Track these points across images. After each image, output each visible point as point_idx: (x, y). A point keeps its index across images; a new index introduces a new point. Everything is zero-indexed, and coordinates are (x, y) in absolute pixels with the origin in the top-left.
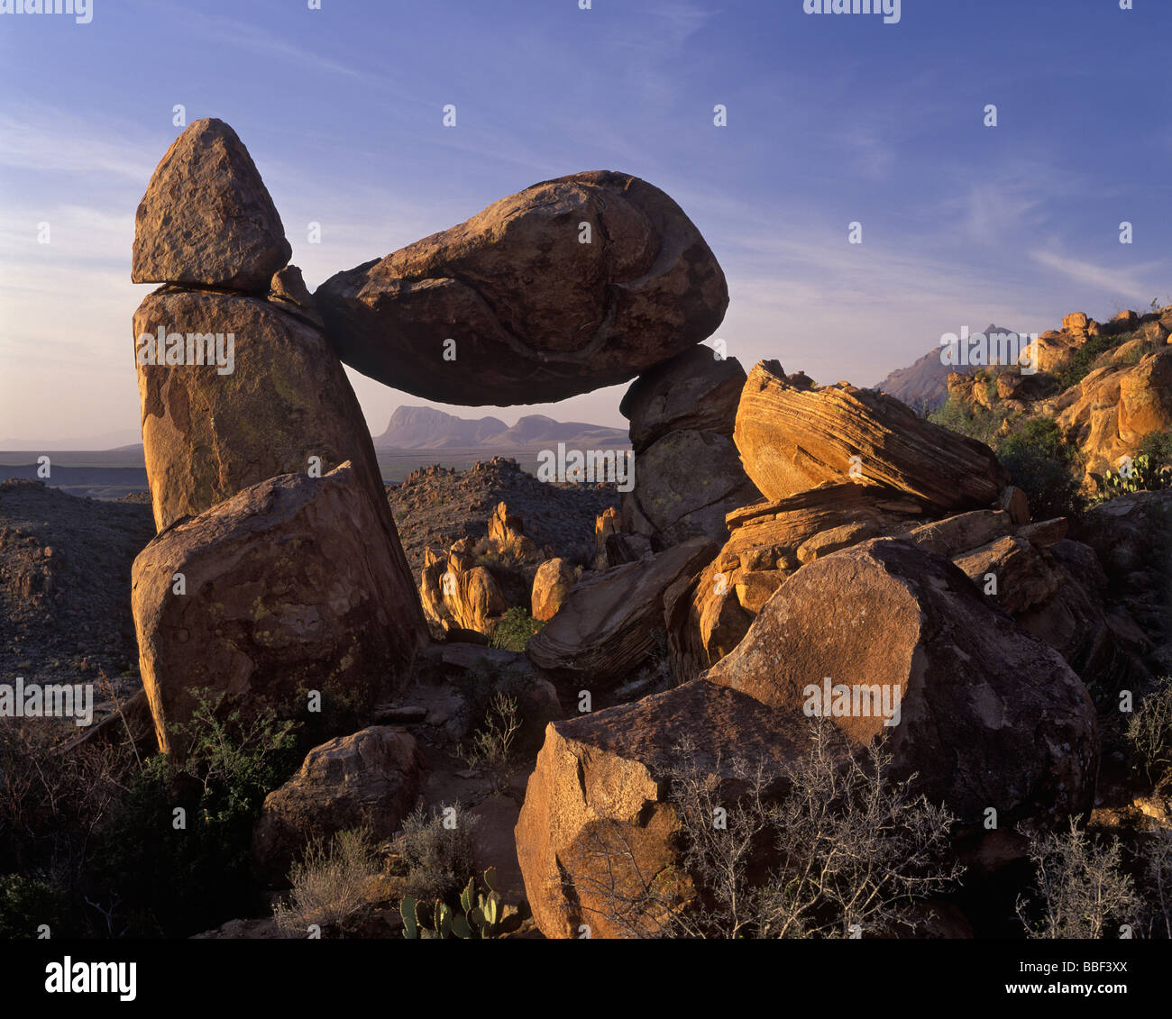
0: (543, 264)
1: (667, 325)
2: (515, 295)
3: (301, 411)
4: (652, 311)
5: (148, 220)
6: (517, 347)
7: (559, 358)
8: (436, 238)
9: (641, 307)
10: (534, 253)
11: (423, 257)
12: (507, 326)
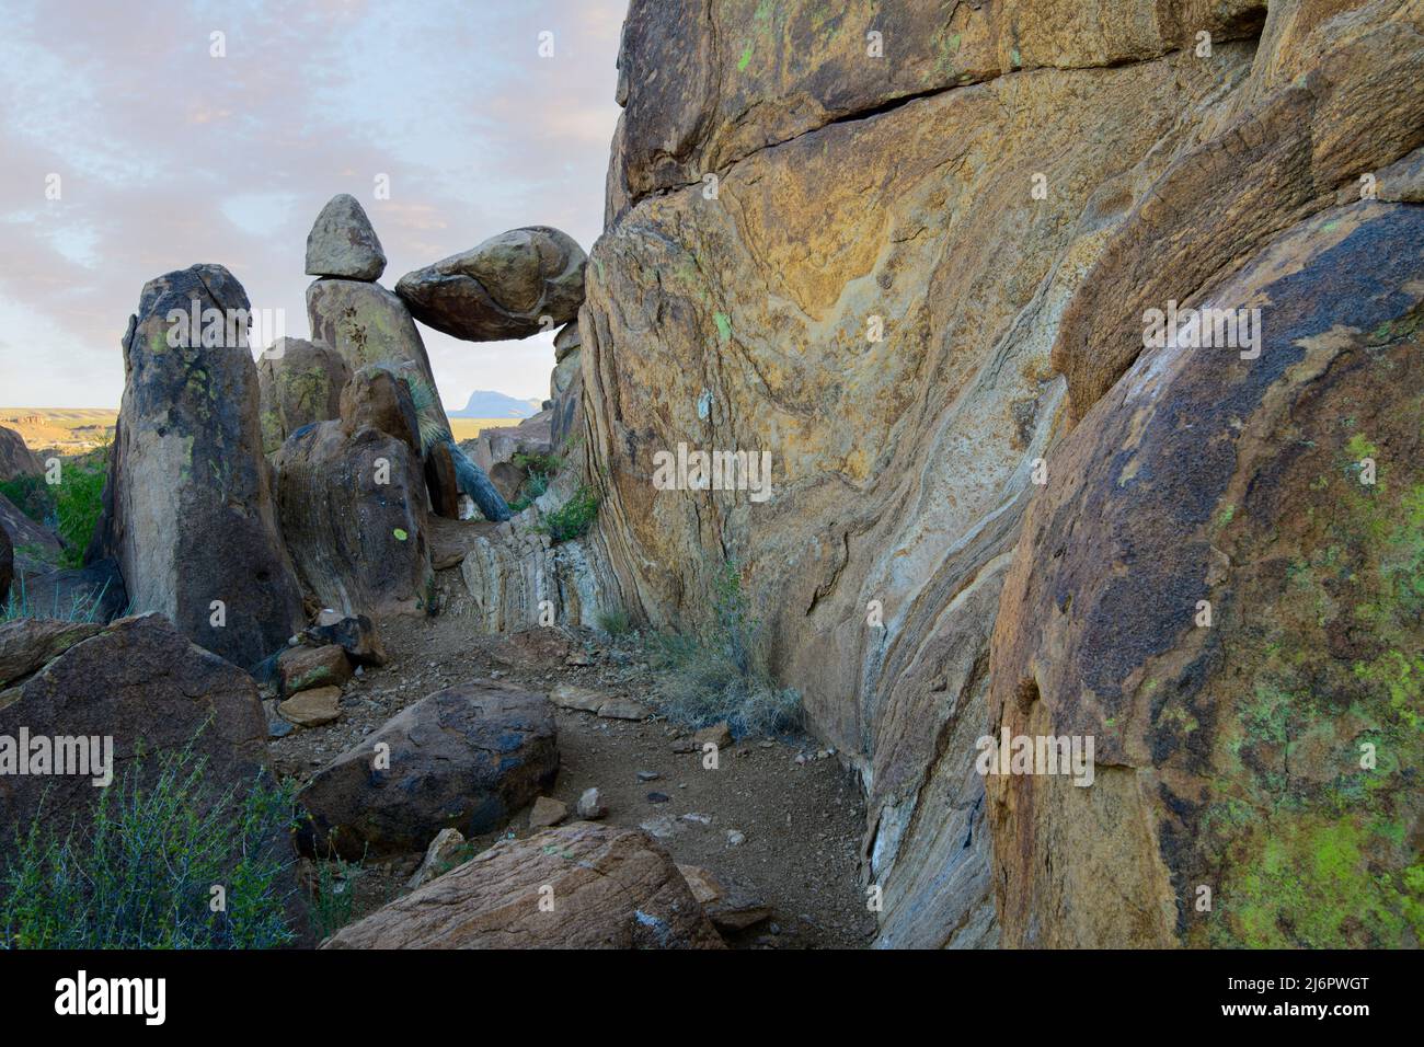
0: (509, 269)
1: (571, 300)
2: (496, 284)
3: (391, 338)
4: (564, 293)
5: (313, 245)
6: (498, 309)
7: (519, 315)
8: (457, 256)
9: (558, 292)
10: (505, 264)
11: (451, 264)
12: (493, 299)
